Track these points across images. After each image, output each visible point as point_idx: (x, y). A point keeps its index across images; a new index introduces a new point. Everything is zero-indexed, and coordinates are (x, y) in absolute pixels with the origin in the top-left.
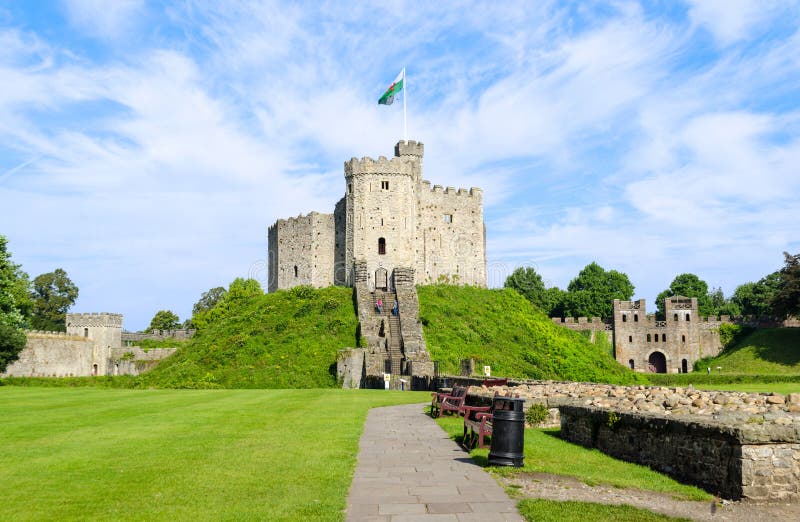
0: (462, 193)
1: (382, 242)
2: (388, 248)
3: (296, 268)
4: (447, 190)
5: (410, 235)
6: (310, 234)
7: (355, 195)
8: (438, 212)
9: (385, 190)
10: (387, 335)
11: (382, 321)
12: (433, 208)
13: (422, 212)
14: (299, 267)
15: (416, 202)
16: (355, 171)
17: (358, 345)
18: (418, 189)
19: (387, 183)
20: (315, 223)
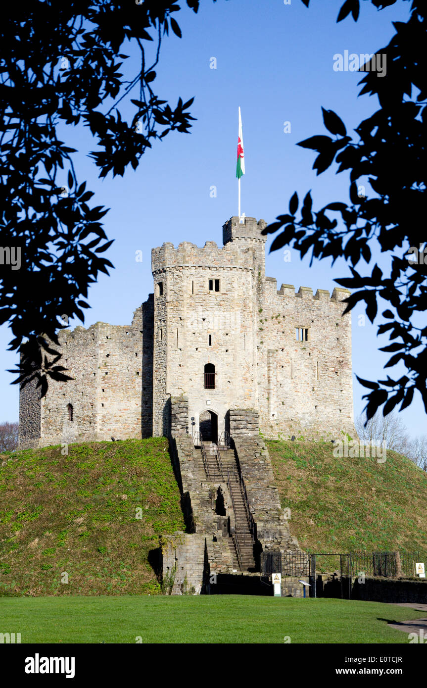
0: (322, 295)
1: (210, 369)
2: (219, 379)
3: (70, 407)
4: (300, 290)
5: (250, 360)
6: (95, 356)
7: (169, 299)
8: (288, 325)
9: (213, 292)
10: (229, 512)
11: (219, 491)
12: (281, 318)
13: (266, 324)
14: (75, 405)
15: (257, 309)
16: (169, 263)
17: (190, 528)
18: (259, 290)
19: (217, 282)
20: (101, 339)
